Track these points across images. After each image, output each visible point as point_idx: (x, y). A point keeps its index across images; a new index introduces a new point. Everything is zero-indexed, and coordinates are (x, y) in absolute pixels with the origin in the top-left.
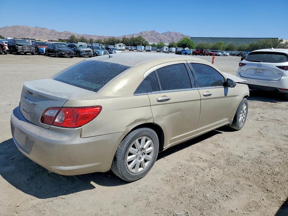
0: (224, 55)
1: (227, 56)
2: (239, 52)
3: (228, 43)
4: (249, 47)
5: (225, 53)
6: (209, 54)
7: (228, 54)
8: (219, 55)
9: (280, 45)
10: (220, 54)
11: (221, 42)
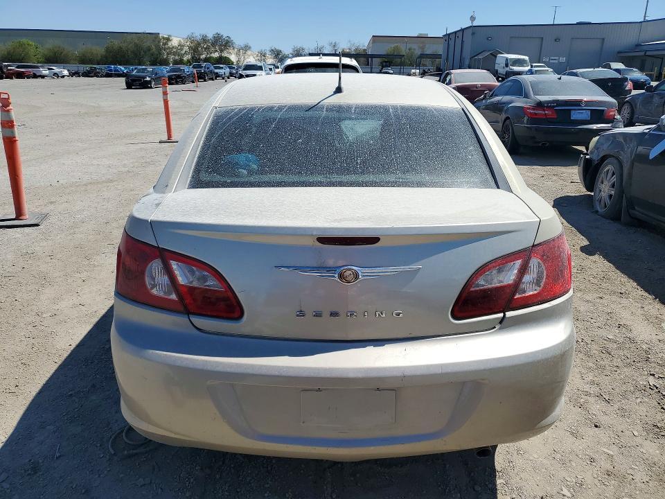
0: (56, 75)
1: (63, 77)
2: (87, 67)
3: (50, 45)
4: (104, 54)
5: (56, 70)
6: (13, 74)
7: (66, 72)
8: (43, 77)
9: (169, 48)
10: (46, 72)
11: (24, 40)
